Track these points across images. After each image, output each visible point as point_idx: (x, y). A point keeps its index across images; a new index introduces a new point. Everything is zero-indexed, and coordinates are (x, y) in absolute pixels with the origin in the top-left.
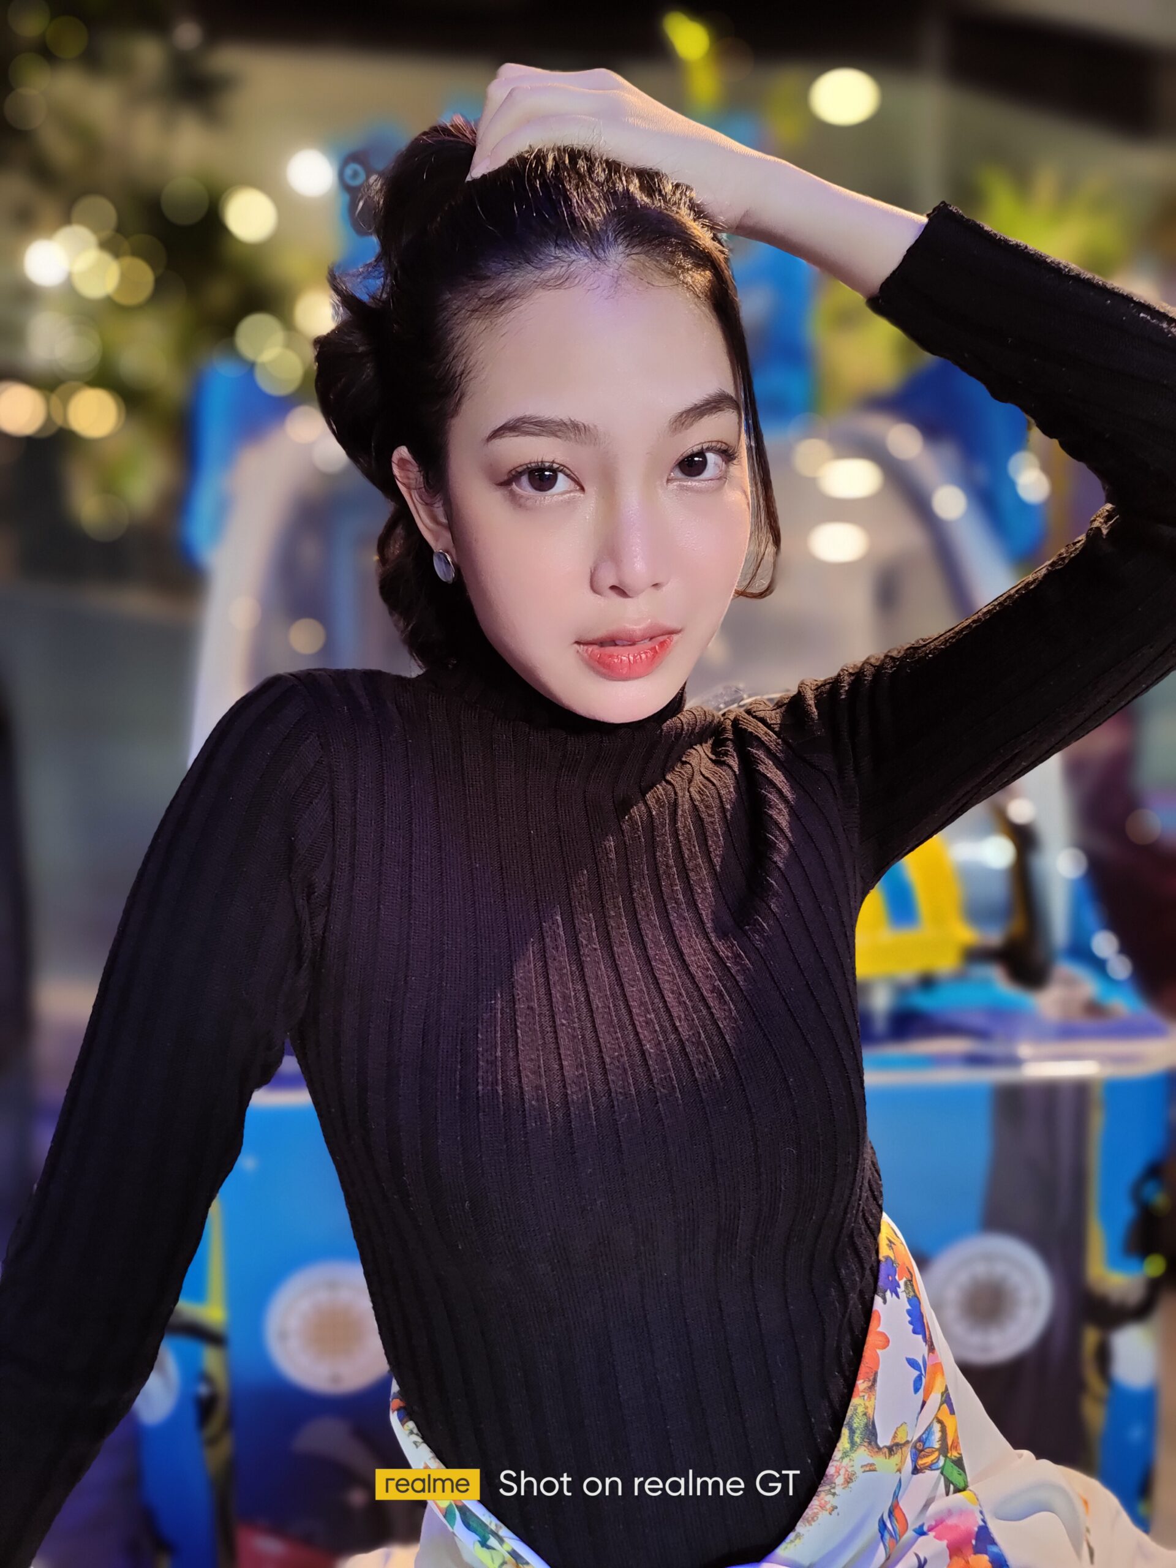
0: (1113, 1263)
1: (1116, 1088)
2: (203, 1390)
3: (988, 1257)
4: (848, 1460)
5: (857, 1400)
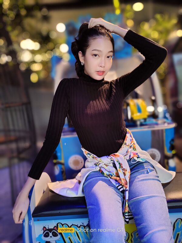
1: (166, 130)
2: (62, 170)
3: (152, 151)
4: (123, 146)
5: (125, 141)
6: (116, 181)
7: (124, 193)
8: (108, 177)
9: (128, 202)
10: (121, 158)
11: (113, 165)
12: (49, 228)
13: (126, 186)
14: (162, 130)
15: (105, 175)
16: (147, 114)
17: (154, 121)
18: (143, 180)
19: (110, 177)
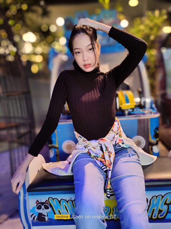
0: (152, 139)
1: (151, 119)
2: (56, 154)
3: (138, 138)
4: (110, 132)
5: (112, 128)
6: (101, 162)
7: (107, 173)
8: (95, 158)
9: (110, 180)
10: (108, 143)
11: (100, 149)
12: (42, 202)
13: (110, 166)
14: (147, 119)
15: (92, 157)
16: (135, 104)
17: (141, 111)
18: (125, 162)
19: (96, 158)
